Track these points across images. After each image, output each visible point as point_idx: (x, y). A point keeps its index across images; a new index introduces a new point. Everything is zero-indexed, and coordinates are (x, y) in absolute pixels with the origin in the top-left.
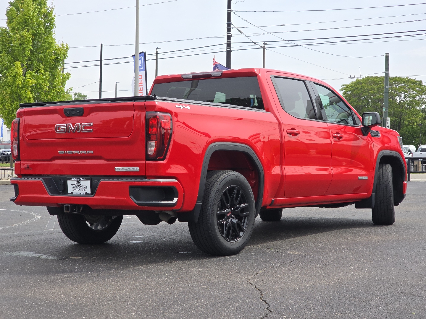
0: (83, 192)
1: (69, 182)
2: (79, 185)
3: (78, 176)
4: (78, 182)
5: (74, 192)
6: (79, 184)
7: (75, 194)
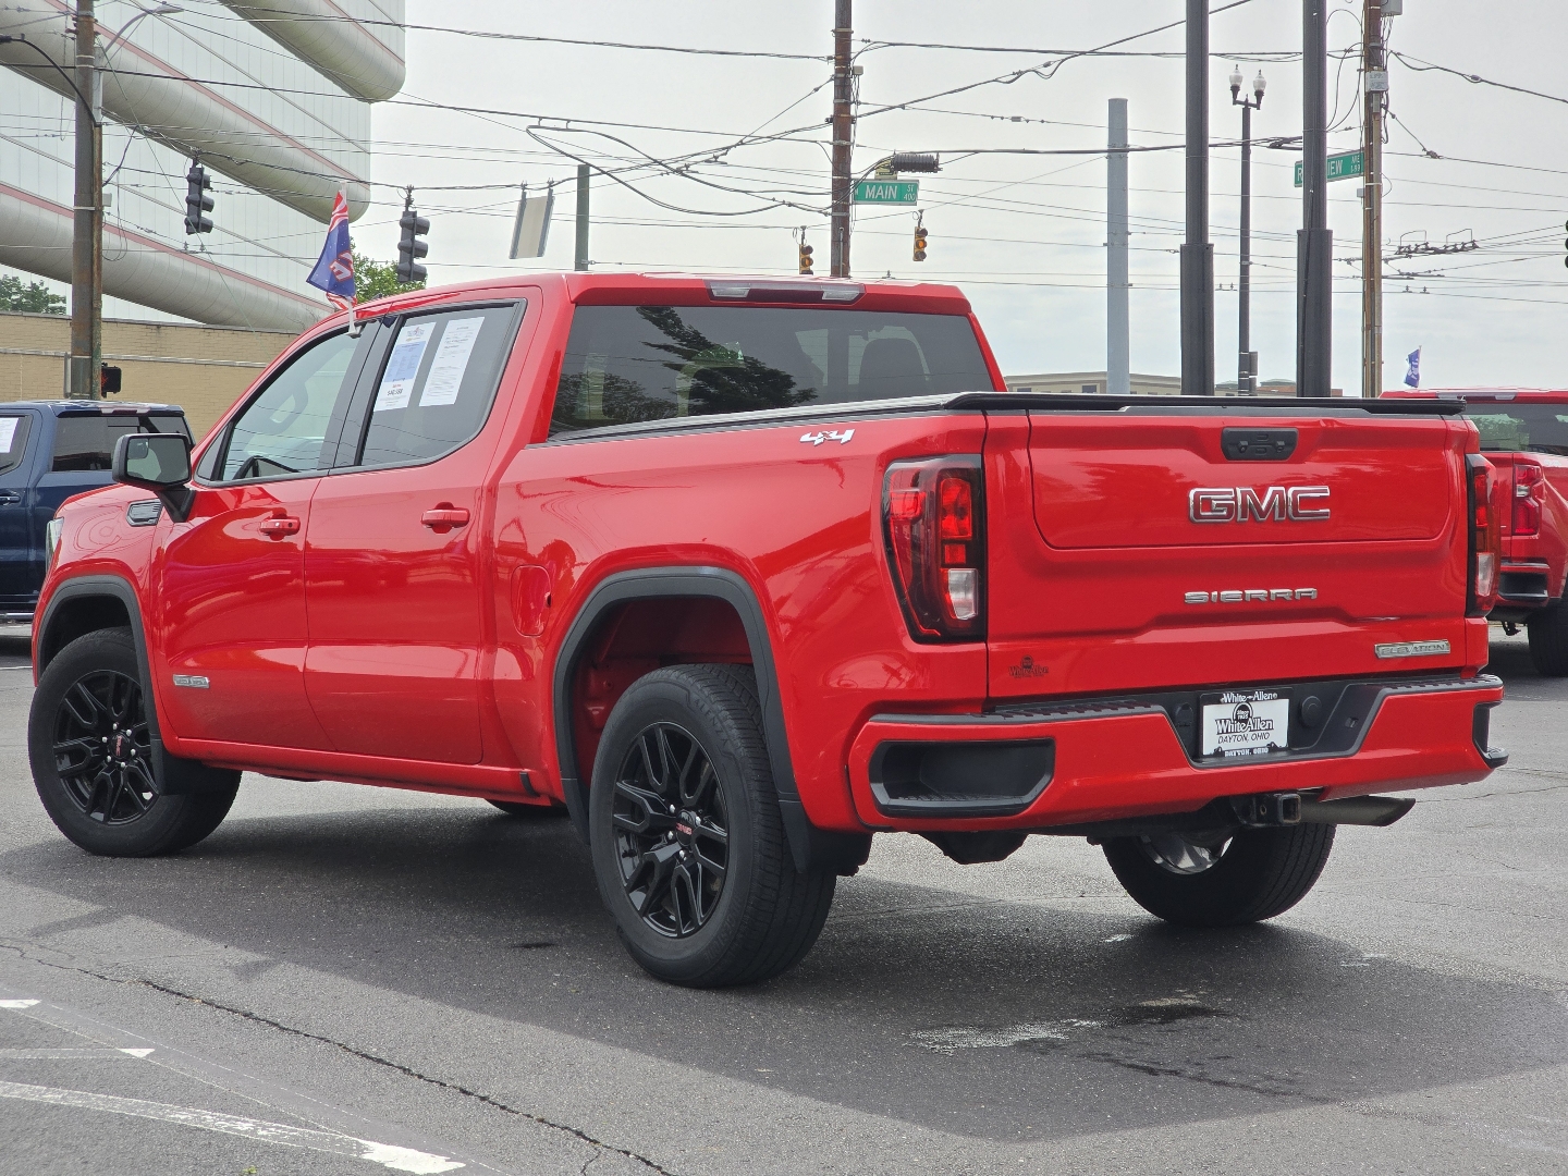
0: (1260, 745)
1: (1210, 713)
2: (1243, 719)
3: (1246, 686)
4: (1243, 708)
5: (1225, 747)
6: (1243, 715)
7: (1231, 754)
